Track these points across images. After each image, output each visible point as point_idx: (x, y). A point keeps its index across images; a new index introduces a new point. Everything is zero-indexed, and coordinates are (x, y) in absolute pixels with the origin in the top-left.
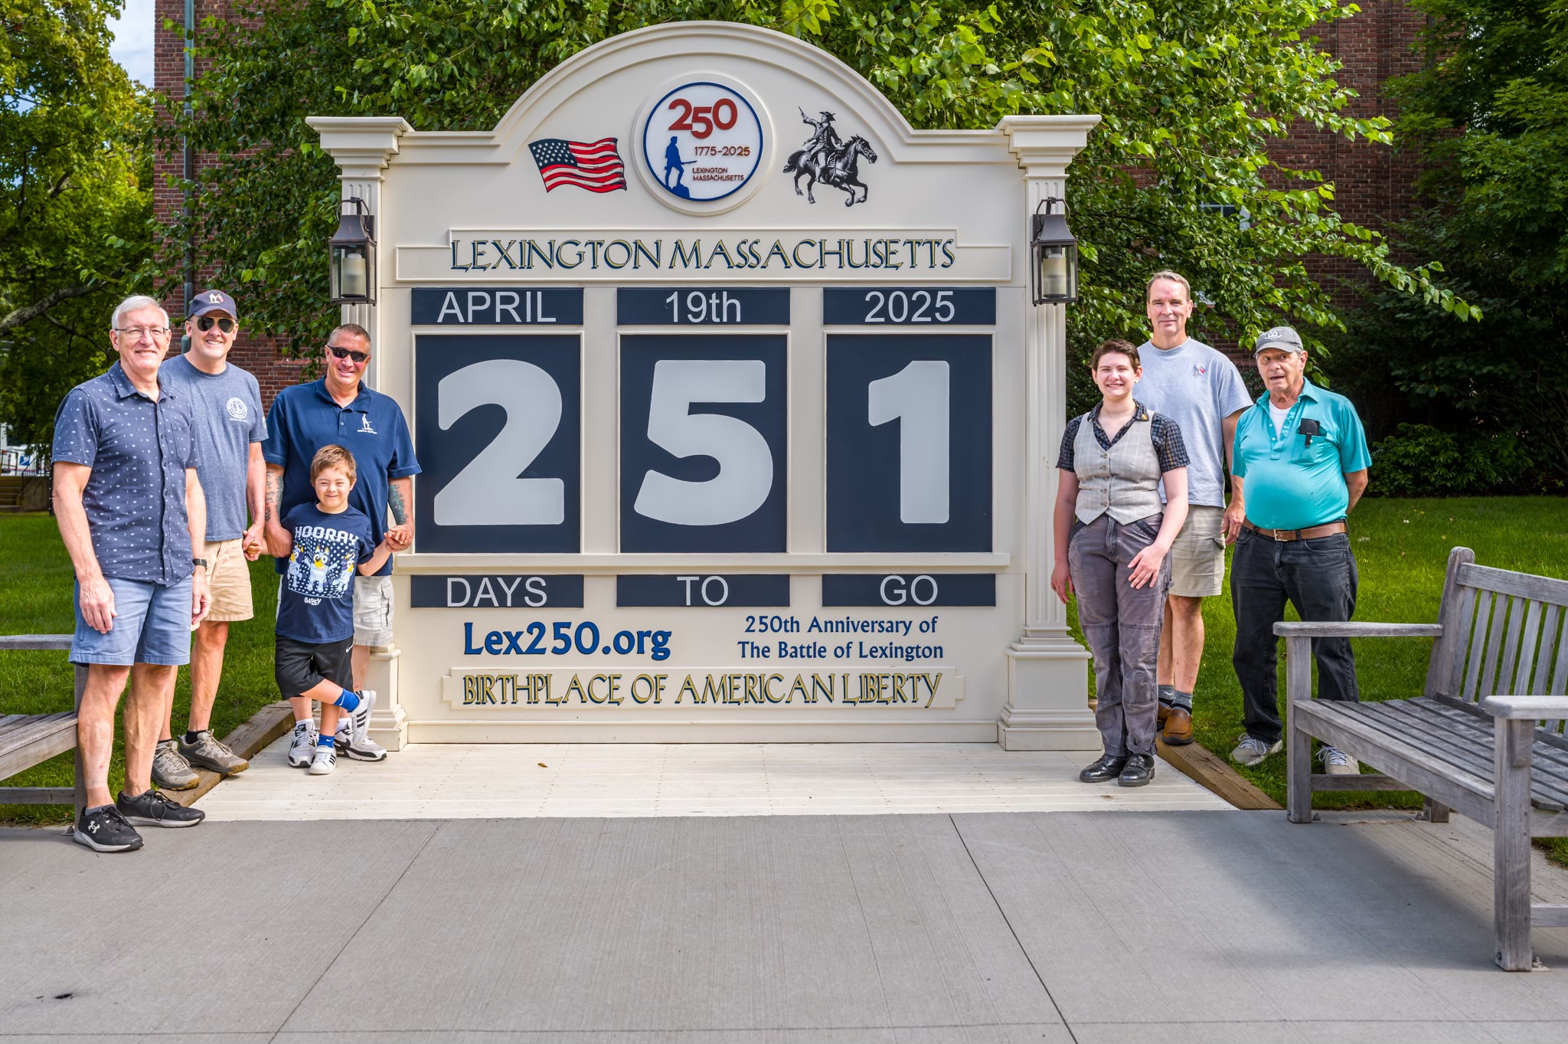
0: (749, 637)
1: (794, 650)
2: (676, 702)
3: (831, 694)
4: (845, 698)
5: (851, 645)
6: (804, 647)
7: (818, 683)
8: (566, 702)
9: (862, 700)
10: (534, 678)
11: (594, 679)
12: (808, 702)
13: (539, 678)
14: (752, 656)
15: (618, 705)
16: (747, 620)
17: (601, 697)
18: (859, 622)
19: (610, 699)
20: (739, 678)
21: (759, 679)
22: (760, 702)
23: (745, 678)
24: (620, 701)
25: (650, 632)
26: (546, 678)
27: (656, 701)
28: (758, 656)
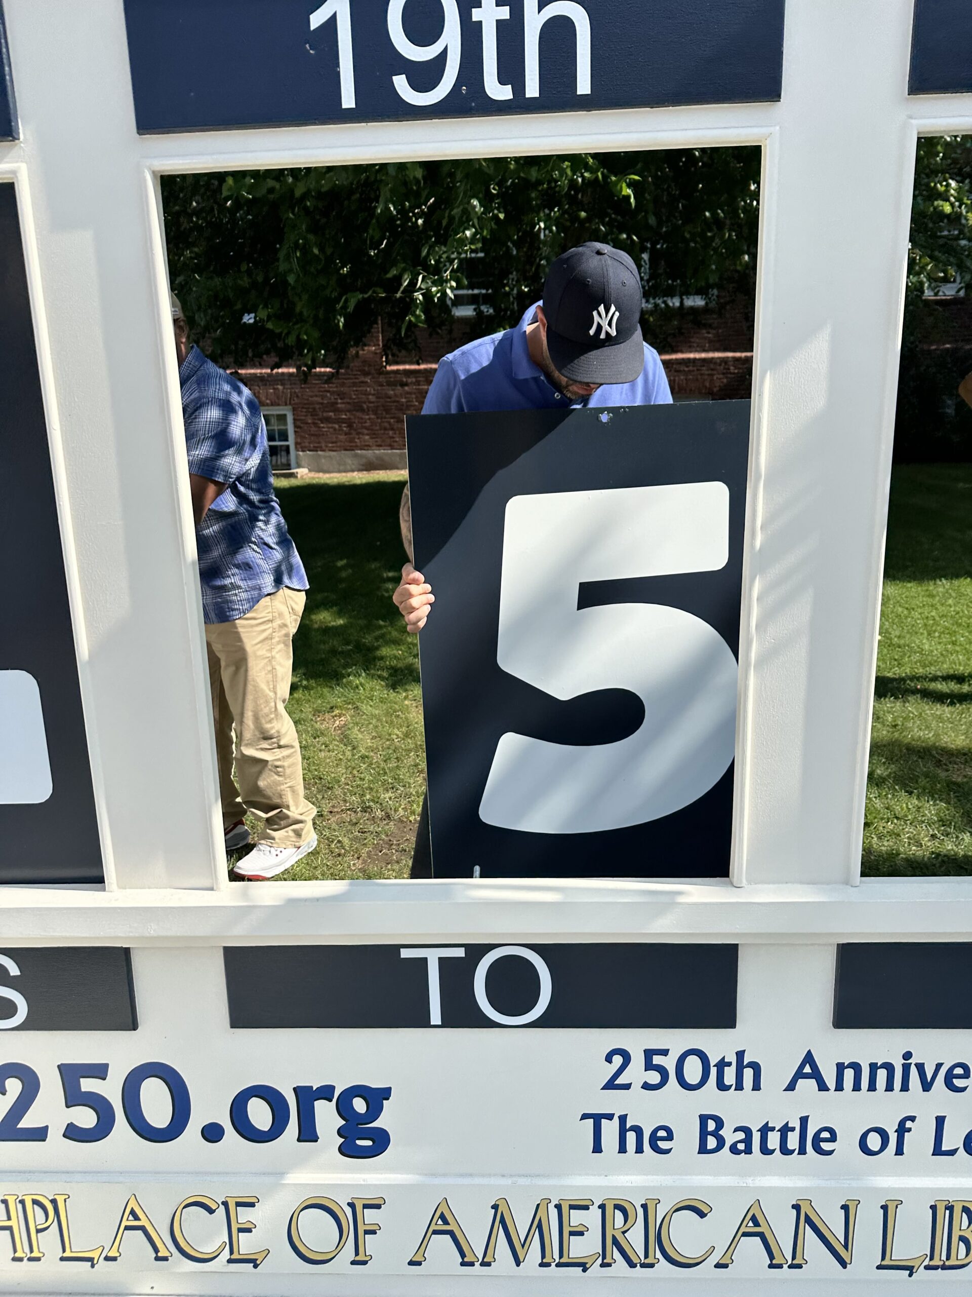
0: (614, 1102)
1: (741, 1135)
2: (411, 1263)
3: (846, 1246)
4: (883, 1258)
5: (909, 1124)
6: (773, 1129)
7: (808, 1220)
8: (114, 1259)
9: (932, 1263)
10: (22, 1202)
11: (184, 1207)
12: (780, 1266)
13: (35, 1202)
14: (623, 1149)
15: (256, 1266)
16: (609, 1059)
17: (208, 1249)
18: (939, 1066)
19: (232, 1252)
20: (586, 1208)
21: (640, 1212)
22: (643, 1266)
23: (602, 1207)
24: (260, 1258)
25: (331, 1089)
26: (54, 1202)
27: (358, 1258)
28: (639, 1150)
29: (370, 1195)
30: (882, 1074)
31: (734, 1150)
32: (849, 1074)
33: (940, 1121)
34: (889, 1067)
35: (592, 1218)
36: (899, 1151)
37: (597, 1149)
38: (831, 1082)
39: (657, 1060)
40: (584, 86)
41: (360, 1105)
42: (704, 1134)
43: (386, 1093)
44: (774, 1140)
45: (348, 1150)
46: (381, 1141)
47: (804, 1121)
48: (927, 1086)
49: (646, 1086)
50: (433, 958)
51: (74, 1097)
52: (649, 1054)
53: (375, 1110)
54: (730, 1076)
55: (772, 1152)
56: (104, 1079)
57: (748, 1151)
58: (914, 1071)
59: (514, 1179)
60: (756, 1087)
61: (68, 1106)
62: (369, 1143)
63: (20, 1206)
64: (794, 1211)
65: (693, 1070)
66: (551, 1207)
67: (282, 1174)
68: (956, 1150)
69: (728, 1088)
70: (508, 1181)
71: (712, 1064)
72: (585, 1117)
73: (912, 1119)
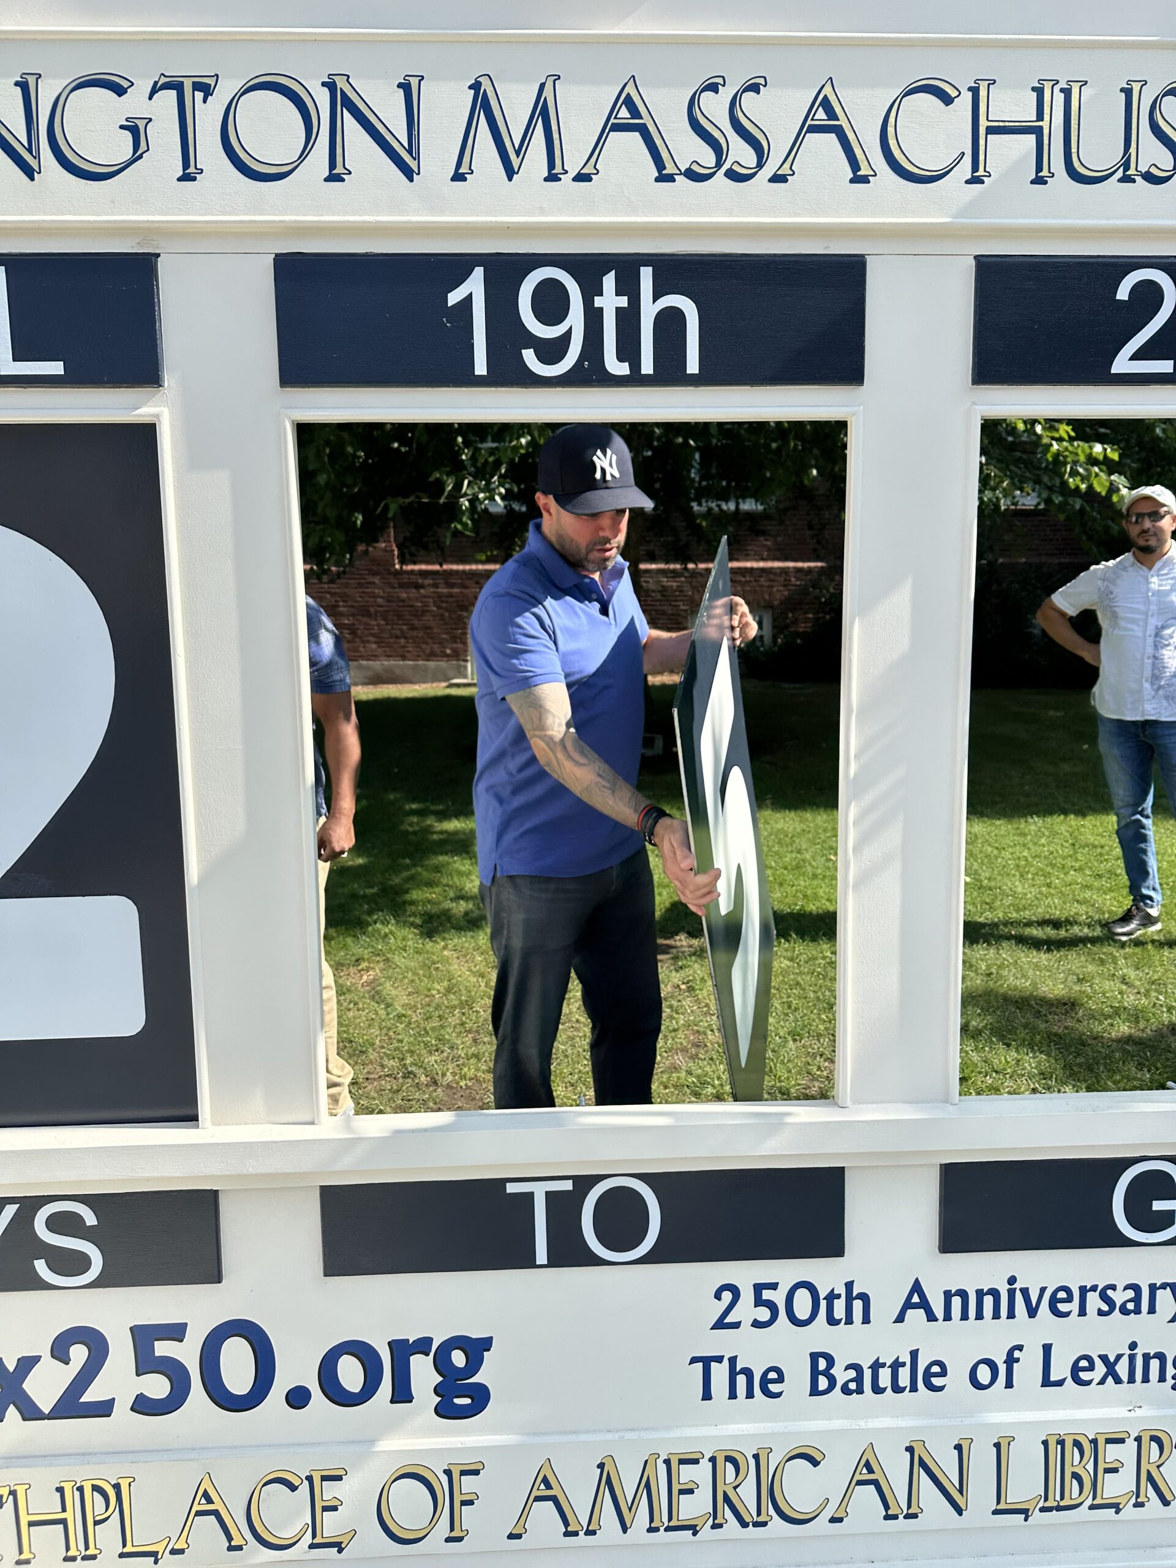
0: (723, 1343)
1: (852, 1374)
2: (511, 1536)
3: (961, 1491)
4: (998, 1502)
5: (1017, 1354)
6: (883, 1365)
7: (923, 1464)
8: (181, 1552)
9: (1047, 1504)
10: (81, 1489)
11: (264, 1485)
12: (895, 1517)
13: (96, 1488)
14: (733, 1395)
15: (340, 1551)
16: (718, 1296)
17: (287, 1533)
18: (1043, 1290)
19: (314, 1536)
20: (696, 1462)
21: (752, 1462)
22: (756, 1524)
23: (713, 1460)
24: (345, 1540)
25: (428, 1341)
26: (117, 1487)
27: (453, 1534)
28: (750, 1395)
29: (468, 1460)
30: (988, 1301)
31: (846, 1390)
32: (956, 1302)
33: (1047, 1349)
34: (995, 1293)
35: (701, 1474)
36: (1009, 1384)
37: (707, 1396)
38: (939, 1312)
39: (767, 1295)
40: (693, 366)
41: (458, 1359)
42: (815, 1373)
43: (486, 1344)
44: (885, 1377)
45: (446, 1411)
46: (481, 1398)
47: (914, 1354)
48: (1032, 1312)
49: (757, 1324)
50: (539, 1191)
51: (146, 1363)
52: (759, 1288)
53: (474, 1363)
54: (839, 1308)
55: (883, 1390)
56: (181, 1341)
57: (860, 1391)
58: (1019, 1297)
59: (621, 1434)
60: (866, 1320)
61: (138, 1374)
62: (467, 1401)
63: (77, 1494)
64: (908, 1454)
65: (803, 1304)
66: (660, 1462)
67: (372, 1442)
68: (1065, 1379)
69: (837, 1322)
70: (616, 1436)
71: (822, 1296)
72: (694, 1360)
73: (1020, 1348)
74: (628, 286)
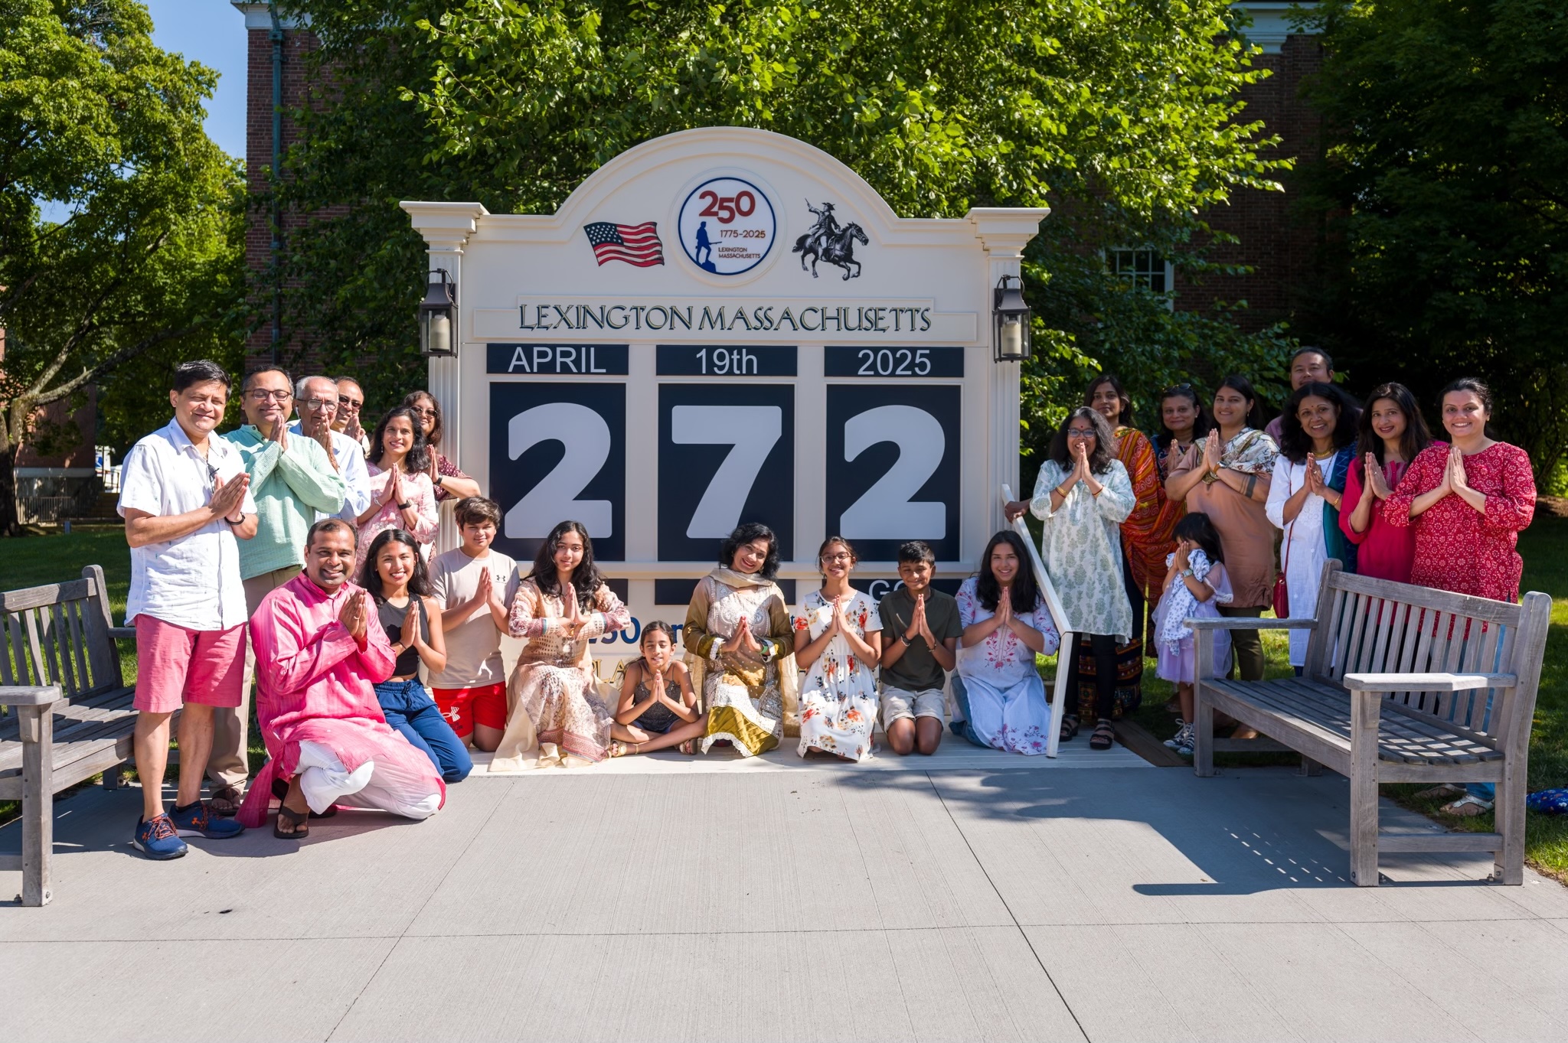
40: (755, 372)
74: (740, 353)
